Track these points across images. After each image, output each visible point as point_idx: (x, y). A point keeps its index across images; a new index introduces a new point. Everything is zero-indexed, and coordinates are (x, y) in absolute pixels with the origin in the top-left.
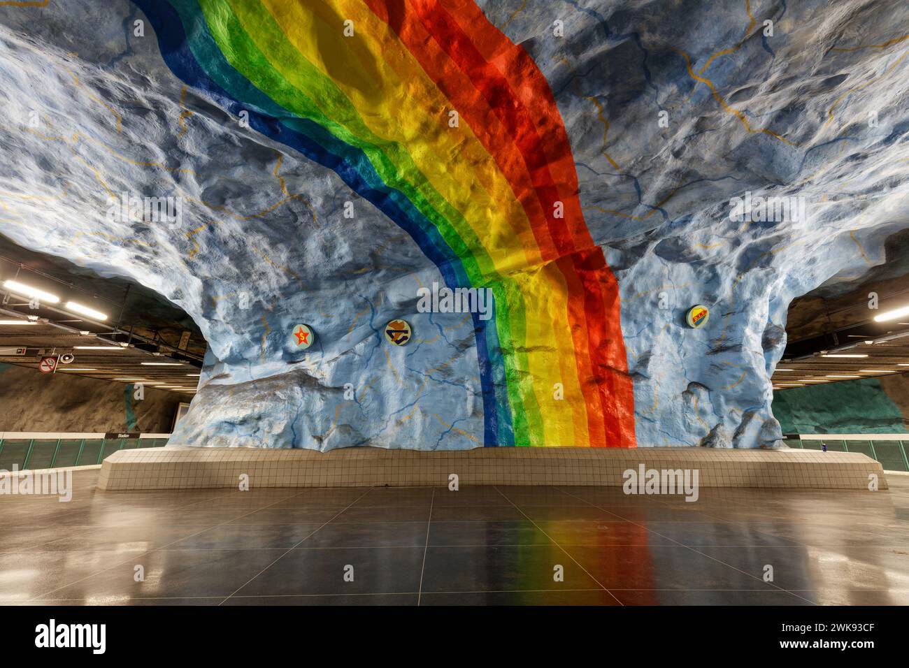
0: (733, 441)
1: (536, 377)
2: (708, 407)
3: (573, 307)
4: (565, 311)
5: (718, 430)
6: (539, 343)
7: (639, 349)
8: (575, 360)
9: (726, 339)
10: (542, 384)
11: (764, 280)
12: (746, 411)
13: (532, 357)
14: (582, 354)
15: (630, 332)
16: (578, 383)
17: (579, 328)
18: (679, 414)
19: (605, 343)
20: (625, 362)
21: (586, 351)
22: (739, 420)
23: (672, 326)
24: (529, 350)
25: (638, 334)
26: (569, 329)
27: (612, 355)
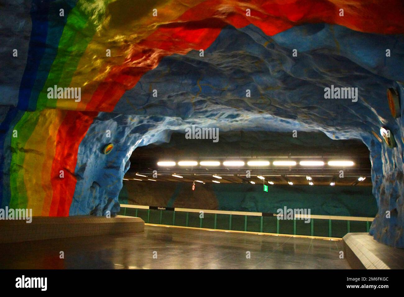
0: (102, 212)
1: (26, 170)
2: (98, 195)
3: (61, 130)
4: (57, 132)
5: (99, 207)
6: (33, 147)
7: (82, 161)
8: (52, 163)
9: (114, 163)
10: (30, 175)
11: (137, 138)
12: (110, 198)
13: (28, 156)
14: (57, 160)
15: (81, 151)
16: (50, 177)
17: (60, 144)
18: (87, 198)
19: (69, 155)
20: (74, 168)
21: (59, 159)
22: (106, 202)
23: (97, 152)
24: (26, 151)
25: (84, 153)
26: (55, 143)
27: (70, 163)
